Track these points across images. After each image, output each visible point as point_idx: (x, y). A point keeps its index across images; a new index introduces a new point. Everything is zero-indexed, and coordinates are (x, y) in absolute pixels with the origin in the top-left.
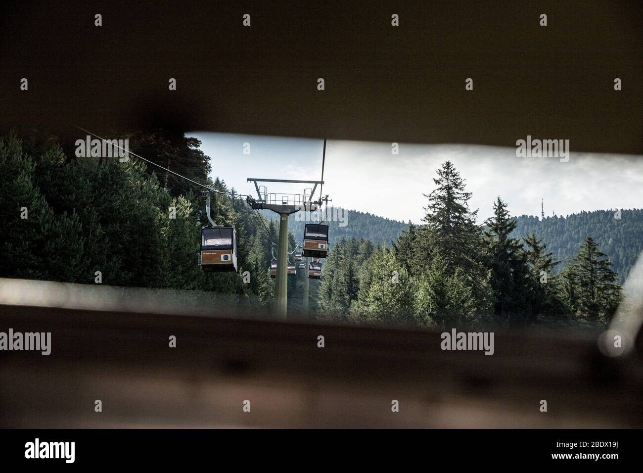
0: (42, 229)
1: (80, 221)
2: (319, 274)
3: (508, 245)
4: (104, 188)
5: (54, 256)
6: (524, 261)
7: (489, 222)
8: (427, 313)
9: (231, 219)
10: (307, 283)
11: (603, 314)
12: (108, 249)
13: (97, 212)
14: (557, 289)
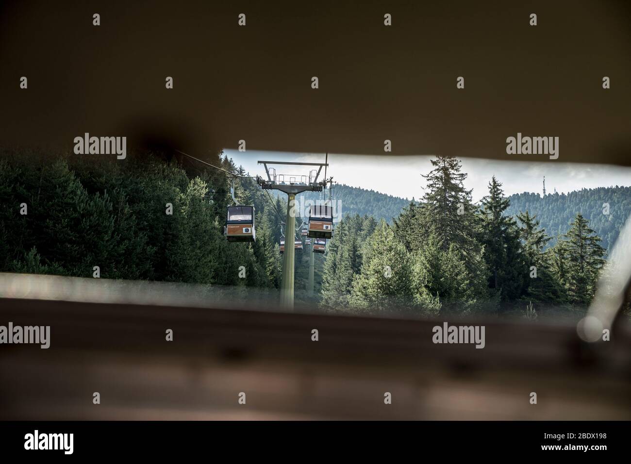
0: (78, 208)
1: (110, 201)
2: (323, 249)
3: (502, 222)
4: (130, 171)
5: (89, 232)
6: (517, 237)
7: (484, 201)
8: (423, 285)
9: (241, 197)
10: (312, 258)
11: (590, 287)
12: (135, 226)
13: (125, 193)
14: (548, 263)
